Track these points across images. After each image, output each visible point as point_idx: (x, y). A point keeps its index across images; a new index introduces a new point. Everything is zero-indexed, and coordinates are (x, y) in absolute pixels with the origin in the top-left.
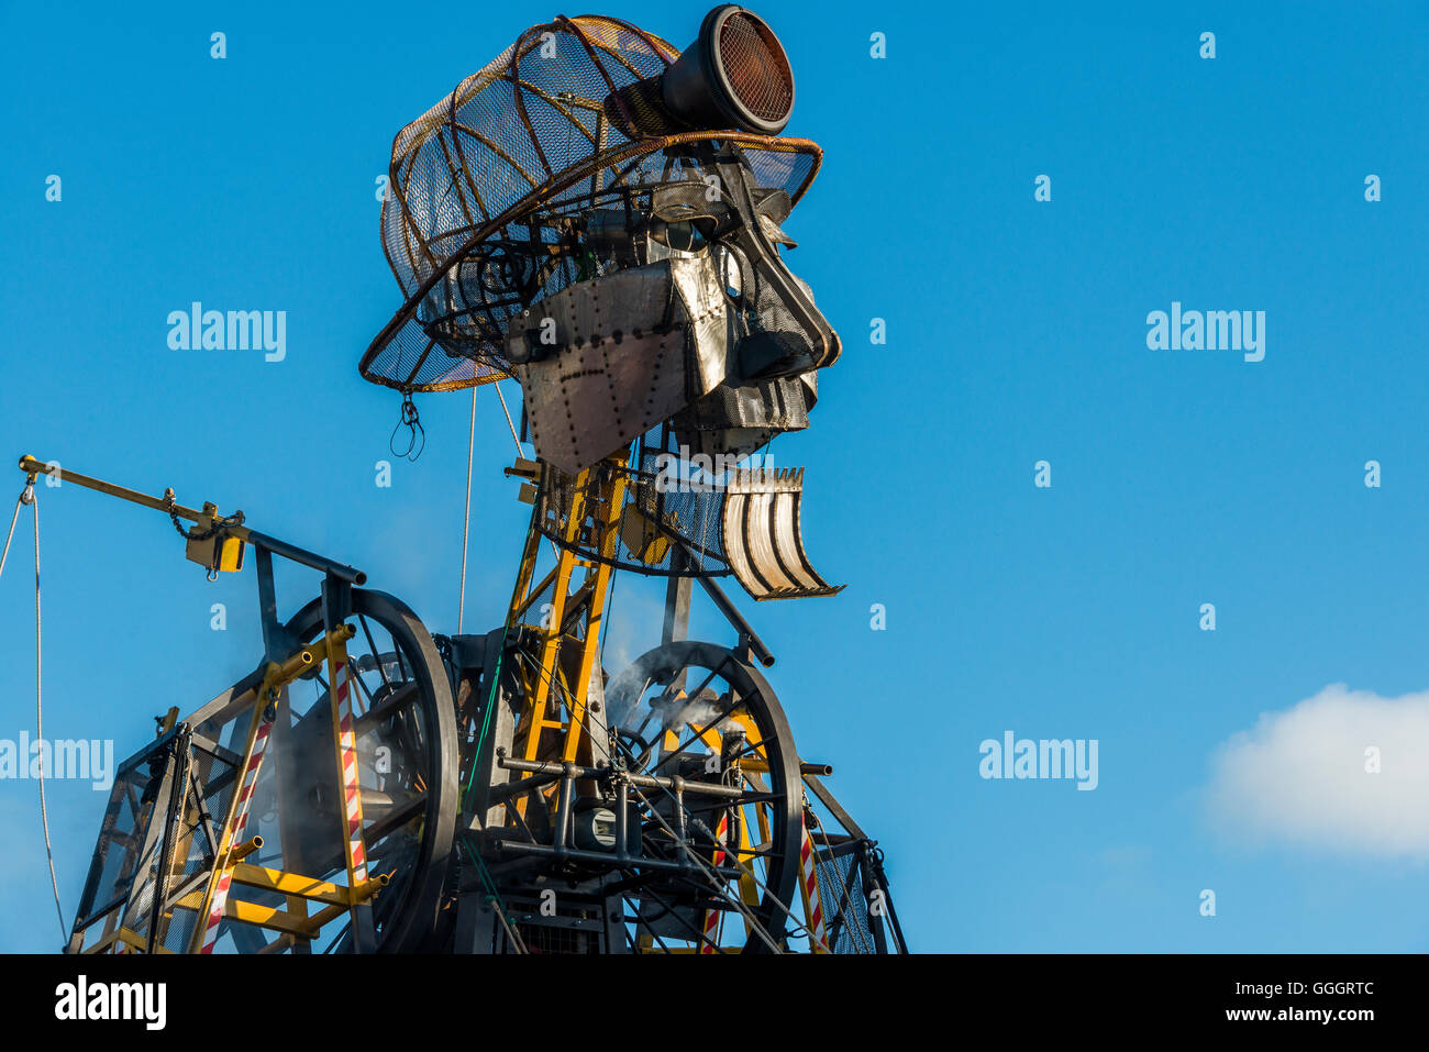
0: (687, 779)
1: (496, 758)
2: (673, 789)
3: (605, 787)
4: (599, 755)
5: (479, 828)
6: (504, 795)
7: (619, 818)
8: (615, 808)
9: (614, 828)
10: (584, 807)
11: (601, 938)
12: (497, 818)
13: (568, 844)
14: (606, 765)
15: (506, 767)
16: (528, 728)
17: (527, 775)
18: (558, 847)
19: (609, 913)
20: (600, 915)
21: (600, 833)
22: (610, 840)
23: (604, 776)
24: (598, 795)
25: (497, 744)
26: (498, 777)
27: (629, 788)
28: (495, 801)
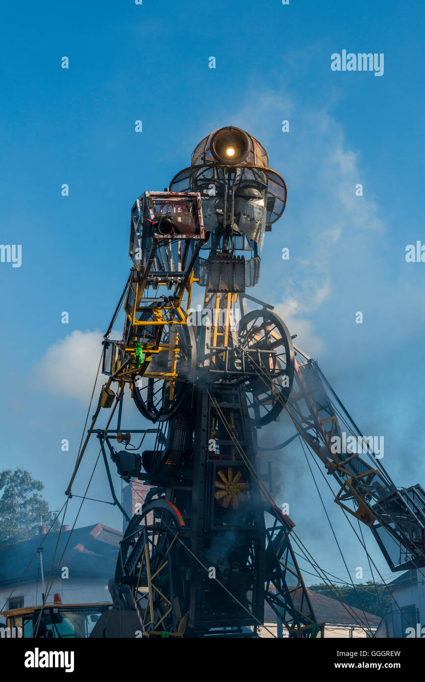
0: (261, 349)
1: (206, 346)
2: (257, 352)
3: (238, 353)
4: (236, 343)
5: (202, 367)
6: (209, 357)
7: (242, 362)
8: (241, 359)
9: (241, 365)
10: (232, 359)
11: (239, 396)
12: (207, 363)
13: (228, 370)
14: (238, 346)
15: (209, 349)
16: (213, 336)
17: (214, 351)
18: (225, 371)
19: (241, 389)
20: (238, 389)
21: (237, 366)
22: (239, 368)
23: (237, 350)
24: (236, 355)
25: (206, 342)
26: (207, 351)
27: (244, 353)
28: (206, 358)
